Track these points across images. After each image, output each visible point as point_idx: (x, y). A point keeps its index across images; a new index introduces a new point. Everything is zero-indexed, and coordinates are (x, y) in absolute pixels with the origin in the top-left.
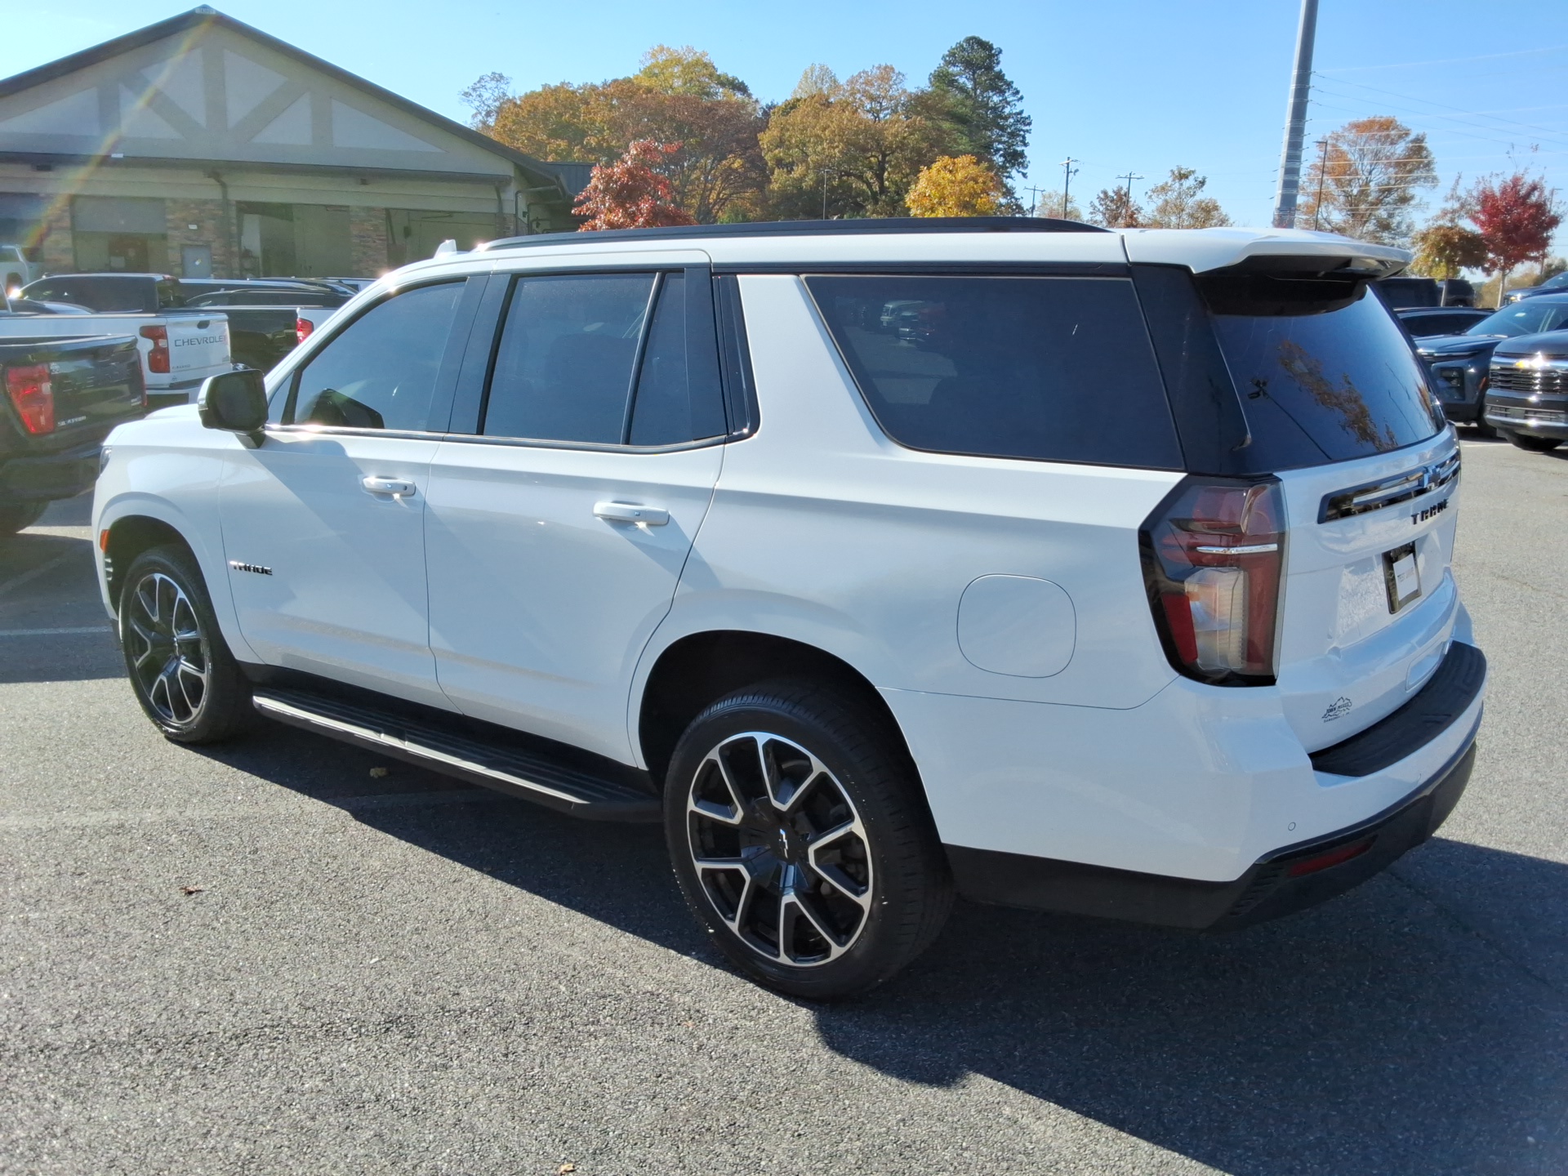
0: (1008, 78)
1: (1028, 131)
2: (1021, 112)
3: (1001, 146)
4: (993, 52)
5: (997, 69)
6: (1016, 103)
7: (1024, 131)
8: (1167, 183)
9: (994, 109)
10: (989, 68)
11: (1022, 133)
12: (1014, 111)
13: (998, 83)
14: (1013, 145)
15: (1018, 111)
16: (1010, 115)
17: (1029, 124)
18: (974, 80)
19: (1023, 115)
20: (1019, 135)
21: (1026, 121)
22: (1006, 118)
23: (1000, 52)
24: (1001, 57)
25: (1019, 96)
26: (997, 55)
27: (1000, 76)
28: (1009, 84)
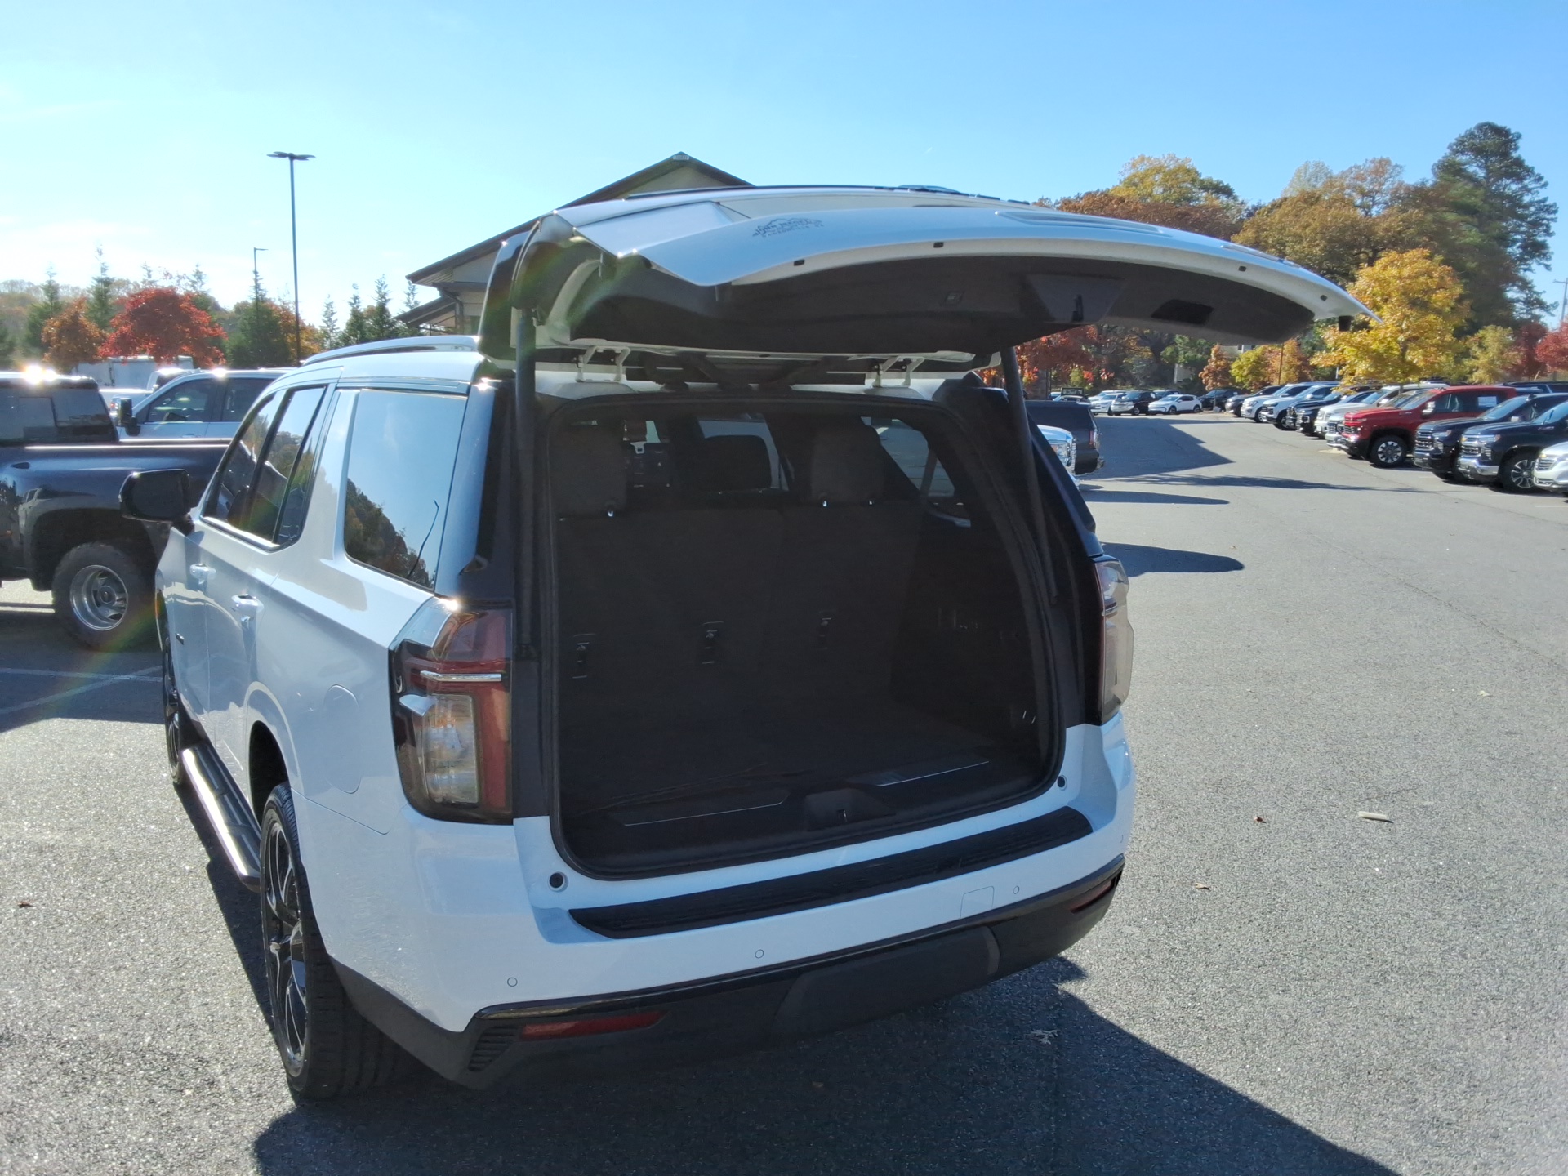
0: (1528, 163)
1: (1552, 220)
2: (1544, 200)
3: (1518, 237)
4: (1511, 137)
5: (1515, 155)
6: (1539, 190)
7: (1548, 220)
9: (1511, 198)
10: (1505, 155)
11: (1545, 222)
12: (1536, 199)
13: (1518, 170)
14: (1534, 235)
15: (1540, 198)
16: (1531, 204)
17: (1555, 212)
18: (1487, 168)
19: (1548, 203)
20: (1542, 225)
21: (1551, 209)
22: (1526, 207)
23: (1519, 136)
24: (1520, 143)
25: (1543, 182)
26: (1515, 141)
27: (1519, 162)
28: (1530, 171)
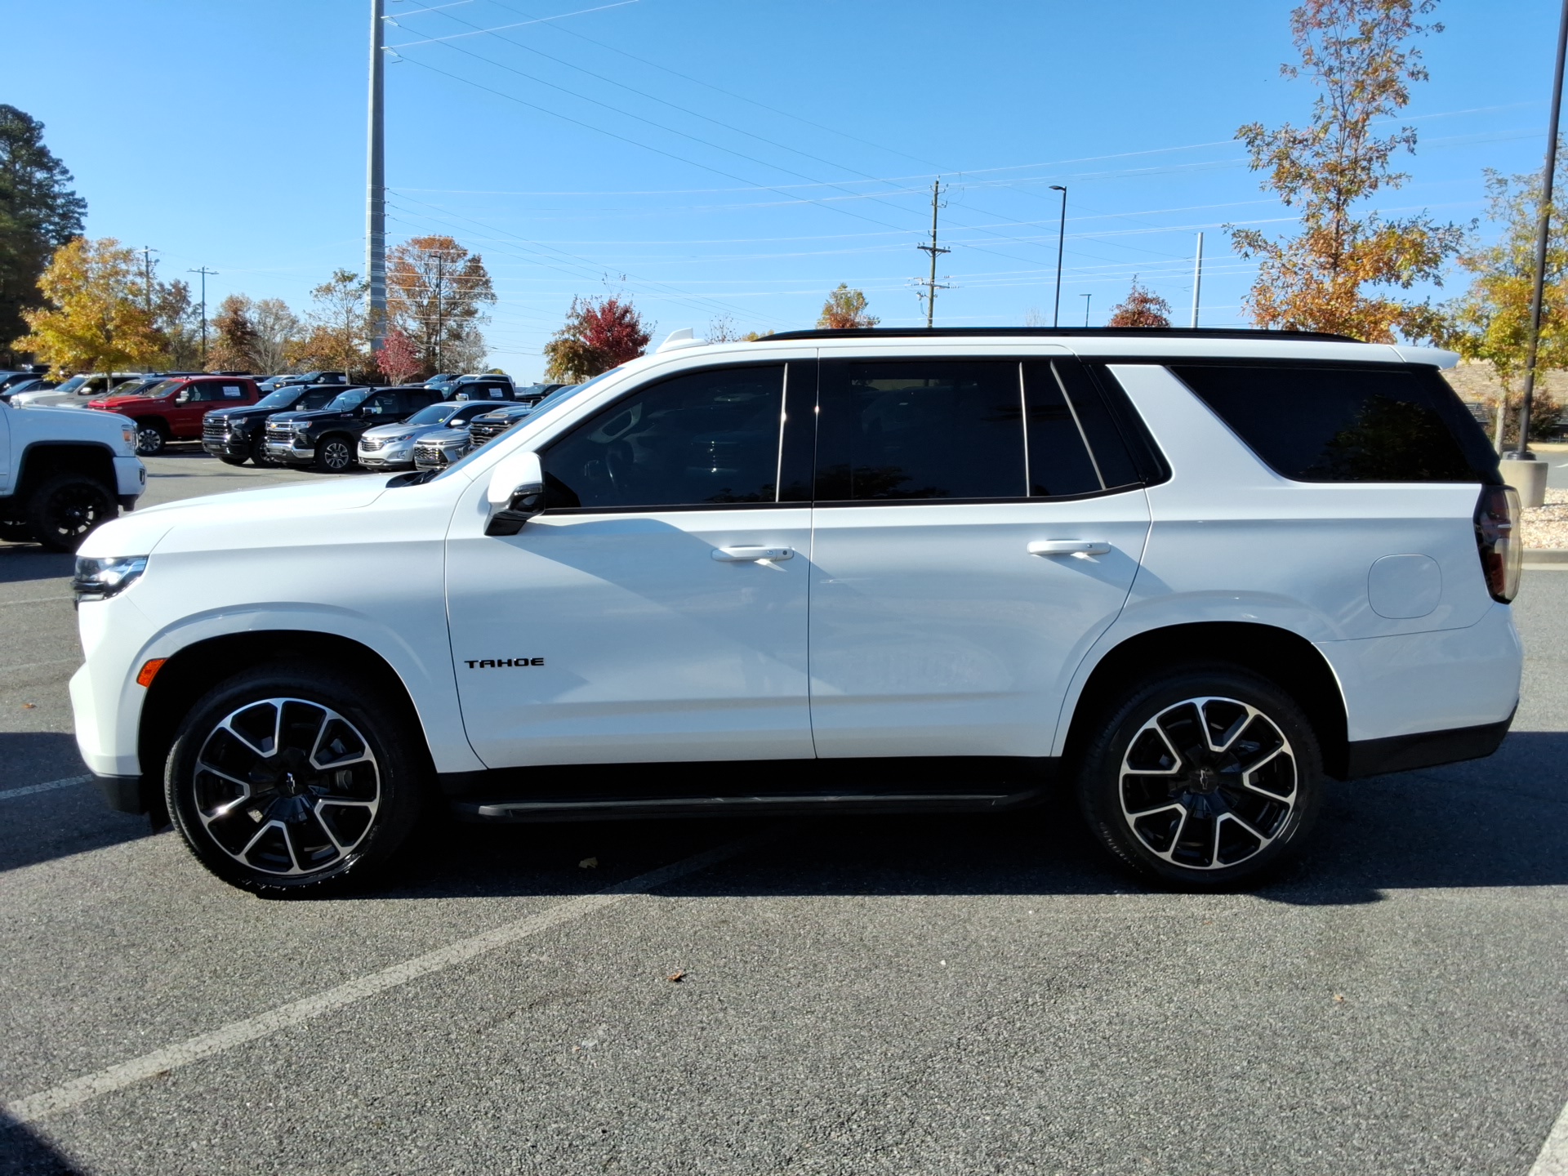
0: (54, 155)
1: (84, 214)
2: (73, 194)
3: (51, 227)
4: (33, 125)
5: (39, 144)
6: (66, 182)
7: (80, 214)
8: (330, 284)
9: (40, 185)
10: (29, 143)
11: (76, 215)
12: (64, 191)
13: (41, 158)
14: (67, 227)
15: (69, 191)
16: (60, 195)
17: (85, 206)
18: (12, 152)
19: (77, 196)
20: (71, 218)
21: (81, 203)
22: (55, 197)
23: (42, 126)
24: (44, 132)
25: (68, 176)
26: (39, 129)
27: (43, 152)
28: (57, 163)
